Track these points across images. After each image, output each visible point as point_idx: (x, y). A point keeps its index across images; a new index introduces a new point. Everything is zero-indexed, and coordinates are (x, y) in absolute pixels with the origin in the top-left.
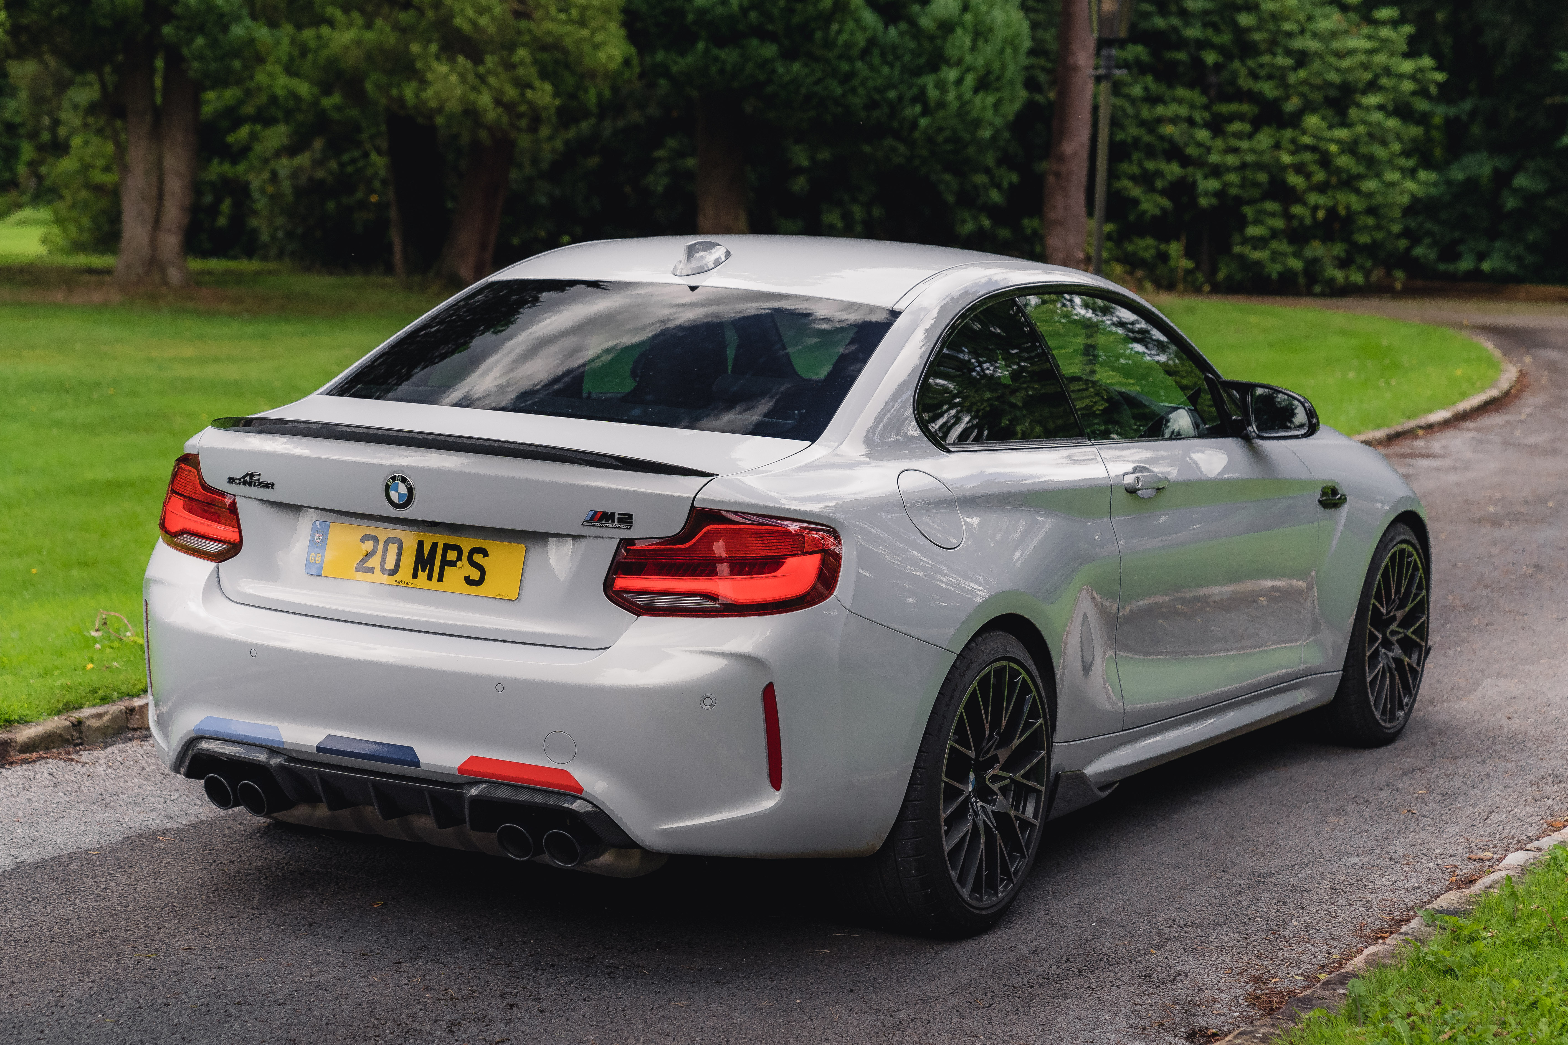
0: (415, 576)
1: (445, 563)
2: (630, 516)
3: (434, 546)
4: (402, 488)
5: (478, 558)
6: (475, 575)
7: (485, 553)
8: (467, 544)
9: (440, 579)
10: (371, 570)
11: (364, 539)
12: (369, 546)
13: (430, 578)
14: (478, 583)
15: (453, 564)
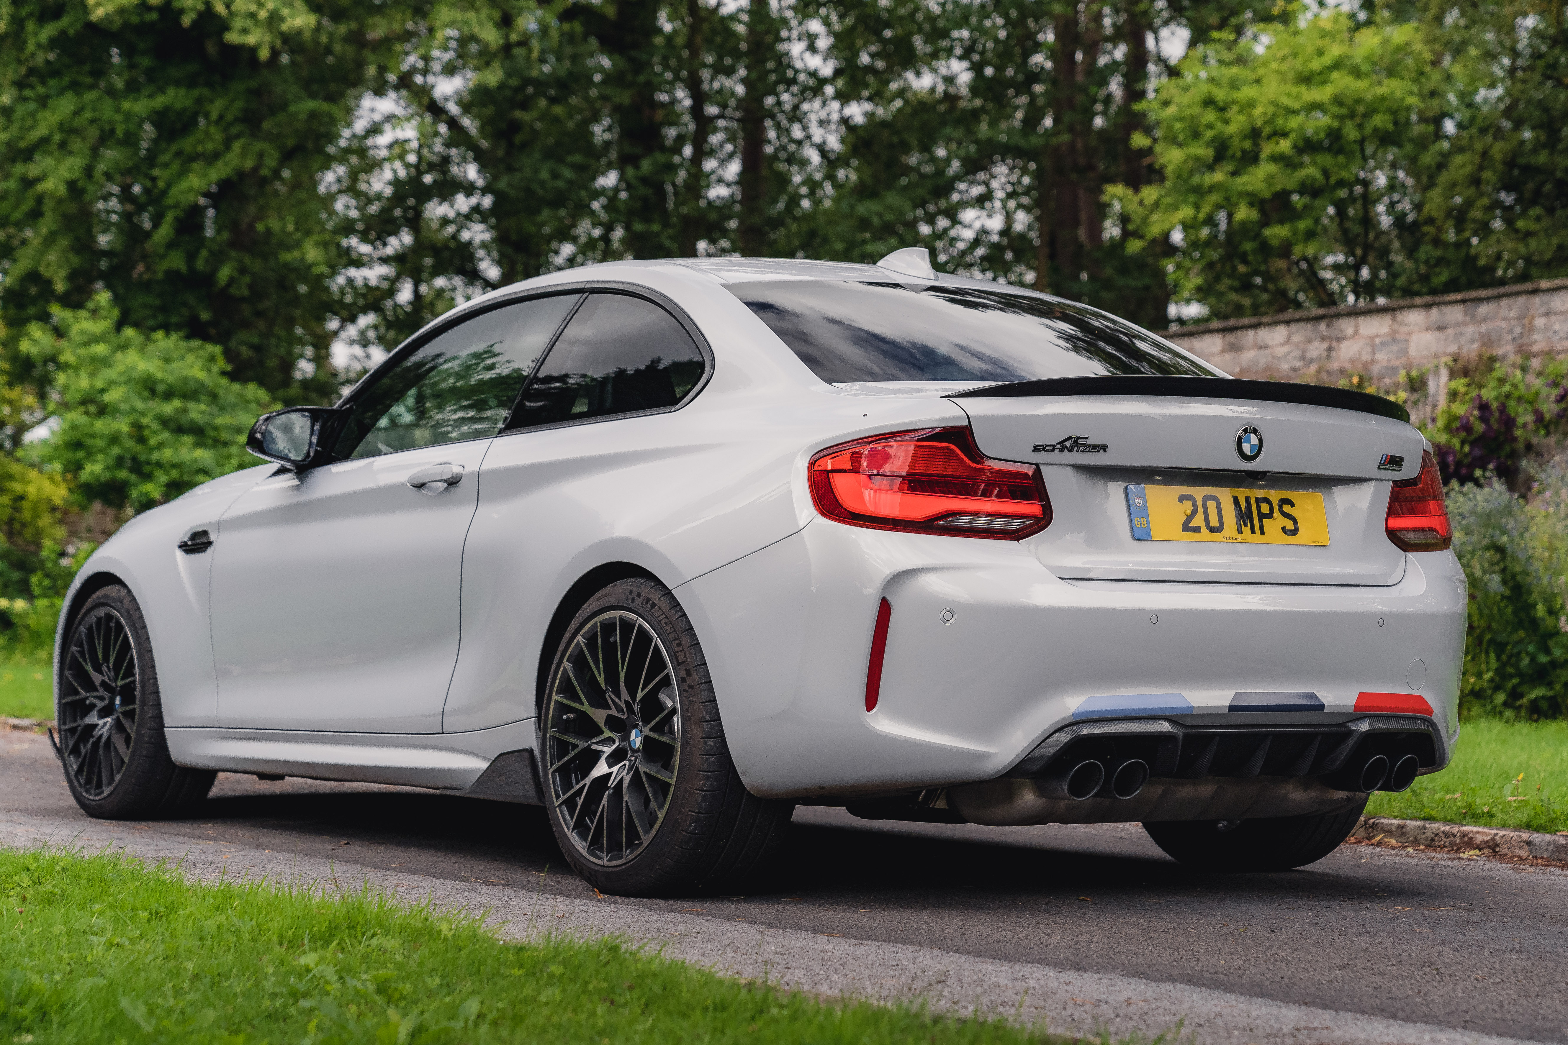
0: (1240, 531)
1: (1262, 516)
2: (1401, 459)
3: (1248, 500)
4: (1254, 440)
5: (1286, 508)
6: (1290, 526)
7: (1293, 505)
8: (1275, 495)
9: (1262, 532)
10: (1197, 529)
11: (1182, 499)
12: (1188, 506)
13: (1253, 531)
14: (1295, 532)
15: (1269, 516)
